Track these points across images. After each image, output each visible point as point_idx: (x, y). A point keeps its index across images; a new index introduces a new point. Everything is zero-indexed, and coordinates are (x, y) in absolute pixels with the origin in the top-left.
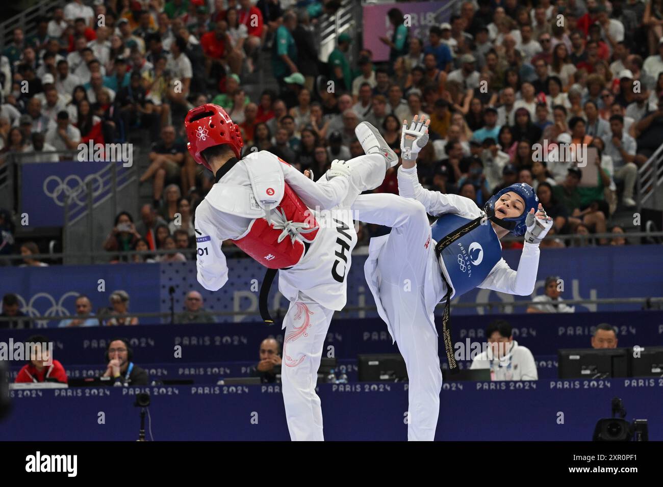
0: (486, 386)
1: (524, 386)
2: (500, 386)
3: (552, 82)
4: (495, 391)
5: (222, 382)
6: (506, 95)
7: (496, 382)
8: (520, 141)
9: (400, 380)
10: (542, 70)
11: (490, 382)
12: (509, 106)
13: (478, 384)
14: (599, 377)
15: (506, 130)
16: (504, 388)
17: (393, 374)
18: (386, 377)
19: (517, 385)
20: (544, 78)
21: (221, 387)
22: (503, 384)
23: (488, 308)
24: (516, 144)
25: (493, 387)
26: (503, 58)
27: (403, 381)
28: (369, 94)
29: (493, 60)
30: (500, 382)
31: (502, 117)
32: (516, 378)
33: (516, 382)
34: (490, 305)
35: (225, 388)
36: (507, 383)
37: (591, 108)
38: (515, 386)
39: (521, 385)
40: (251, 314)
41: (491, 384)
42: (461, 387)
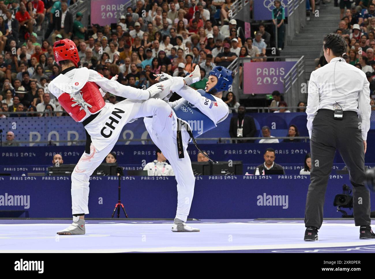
0: (145, 178)
1: (163, 179)
2: (152, 178)
3: (178, 39)
4: (150, 180)
5: (24, 175)
6: (155, 44)
7: (150, 177)
8: (161, 65)
9: (106, 175)
10: (173, 34)
11: (147, 176)
12: (157, 49)
13: (142, 177)
14: (197, 175)
15: (156, 60)
16: (154, 179)
17: (103, 172)
18: (100, 173)
19: (160, 178)
20: (174, 37)
21: (24, 177)
22: (153, 177)
23: (147, 141)
24: (160, 67)
25: (148, 179)
26: (155, 26)
27: (107, 176)
28: (93, 42)
29: (151, 27)
30: (152, 177)
31: (154, 54)
32: (159, 175)
33: (159, 177)
34: (148, 140)
35: (26, 178)
36: (155, 177)
37: (195, 50)
38: (159, 179)
39: (162, 178)
40: (37, 142)
41: (148, 177)
42: (134, 179)
